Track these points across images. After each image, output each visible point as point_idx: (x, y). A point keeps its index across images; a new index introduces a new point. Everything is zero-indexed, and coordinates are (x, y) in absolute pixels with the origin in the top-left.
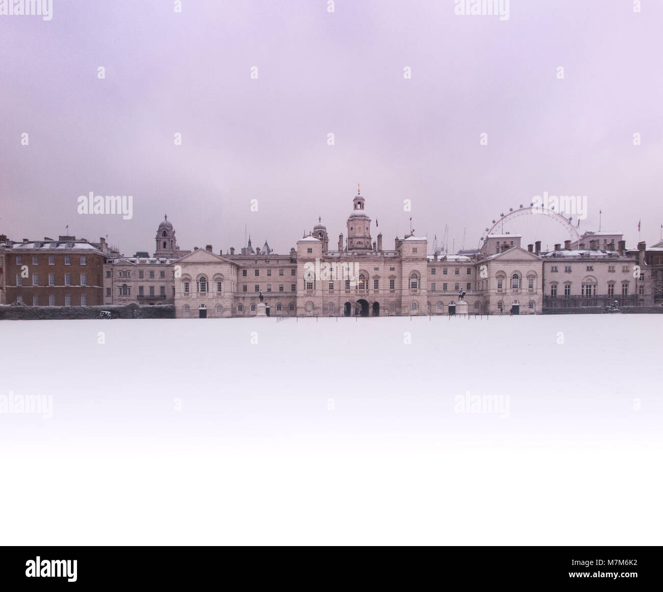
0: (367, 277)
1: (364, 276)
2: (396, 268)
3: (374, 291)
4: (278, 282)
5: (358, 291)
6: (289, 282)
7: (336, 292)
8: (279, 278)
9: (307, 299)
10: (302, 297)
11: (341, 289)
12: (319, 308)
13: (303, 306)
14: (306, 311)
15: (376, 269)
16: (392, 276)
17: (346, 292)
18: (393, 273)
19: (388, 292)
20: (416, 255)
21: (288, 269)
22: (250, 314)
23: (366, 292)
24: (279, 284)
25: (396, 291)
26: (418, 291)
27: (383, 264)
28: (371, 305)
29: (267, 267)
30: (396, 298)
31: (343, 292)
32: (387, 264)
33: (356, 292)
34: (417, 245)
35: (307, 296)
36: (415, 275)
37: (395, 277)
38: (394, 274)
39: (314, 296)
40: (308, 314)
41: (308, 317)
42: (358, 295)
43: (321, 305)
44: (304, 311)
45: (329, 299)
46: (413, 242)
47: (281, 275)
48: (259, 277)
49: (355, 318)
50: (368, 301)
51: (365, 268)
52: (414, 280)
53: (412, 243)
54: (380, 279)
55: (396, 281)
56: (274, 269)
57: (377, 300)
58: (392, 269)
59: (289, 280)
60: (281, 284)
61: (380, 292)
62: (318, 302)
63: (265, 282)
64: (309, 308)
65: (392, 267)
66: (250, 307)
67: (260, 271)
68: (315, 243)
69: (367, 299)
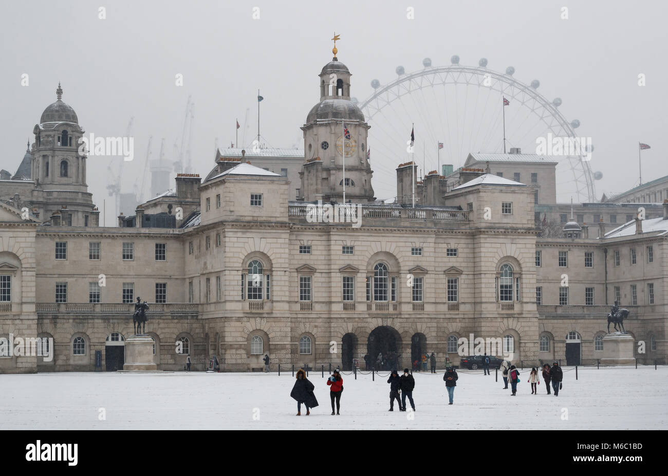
0: (395, 269)
1: (385, 268)
2: (460, 250)
3: (414, 305)
4: (122, 276)
5: (374, 307)
6: (148, 276)
7: (317, 307)
8: (123, 266)
9: (251, 325)
10: (239, 319)
11: (333, 300)
12: (283, 347)
13: (241, 340)
14: (249, 355)
15: (417, 251)
16: (453, 268)
17: (346, 308)
18: (453, 261)
19: (444, 308)
20: (509, 221)
21: (147, 241)
22: (72, 362)
23: (391, 308)
24: (122, 281)
25: (462, 307)
26: (517, 308)
27: (433, 240)
28: (407, 341)
29: (91, 236)
30: (463, 325)
31: (337, 308)
32: (442, 241)
33: (369, 307)
34: (514, 195)
35: (250, 315)
36: (509, 267)
37: (460, 273)
38: (455, 265)
39: (270, 316)
40: (254, 363)
41: (254, 370)
42: (375, 316)
43: (287, 342)
44: (245, 356)
45: (302, 325)
46: (503, 188)
47: (127, 256)
48: (66, 262)
49: (368, 375)
50: (400, 331)
51: (391, 248)
52: (506, 281)
53: (501, 191)
54: (427, 276)
55: (463, 283)
56: (110, 241)
57: (421, 328)
58: (452, 252)
59: (148, 271)
60: (128, 281)
61: (428, 308)
62: (280, 333)
63: (83, 275)
64: (257, 347)
65: (453, 247)
66: (72, 344)
67: (71, 245)
68: (273, 181)
69: (397, 325)
